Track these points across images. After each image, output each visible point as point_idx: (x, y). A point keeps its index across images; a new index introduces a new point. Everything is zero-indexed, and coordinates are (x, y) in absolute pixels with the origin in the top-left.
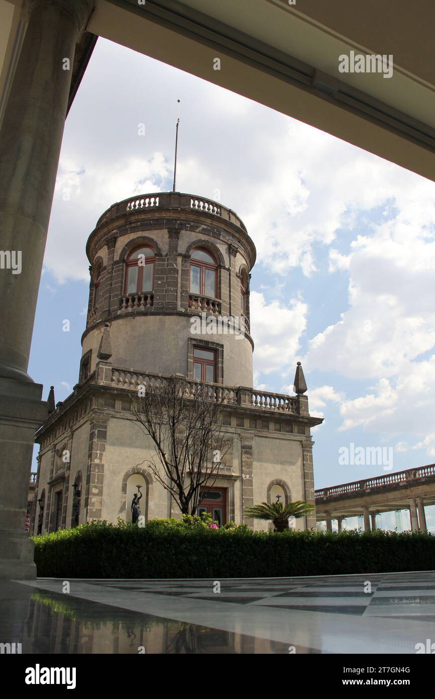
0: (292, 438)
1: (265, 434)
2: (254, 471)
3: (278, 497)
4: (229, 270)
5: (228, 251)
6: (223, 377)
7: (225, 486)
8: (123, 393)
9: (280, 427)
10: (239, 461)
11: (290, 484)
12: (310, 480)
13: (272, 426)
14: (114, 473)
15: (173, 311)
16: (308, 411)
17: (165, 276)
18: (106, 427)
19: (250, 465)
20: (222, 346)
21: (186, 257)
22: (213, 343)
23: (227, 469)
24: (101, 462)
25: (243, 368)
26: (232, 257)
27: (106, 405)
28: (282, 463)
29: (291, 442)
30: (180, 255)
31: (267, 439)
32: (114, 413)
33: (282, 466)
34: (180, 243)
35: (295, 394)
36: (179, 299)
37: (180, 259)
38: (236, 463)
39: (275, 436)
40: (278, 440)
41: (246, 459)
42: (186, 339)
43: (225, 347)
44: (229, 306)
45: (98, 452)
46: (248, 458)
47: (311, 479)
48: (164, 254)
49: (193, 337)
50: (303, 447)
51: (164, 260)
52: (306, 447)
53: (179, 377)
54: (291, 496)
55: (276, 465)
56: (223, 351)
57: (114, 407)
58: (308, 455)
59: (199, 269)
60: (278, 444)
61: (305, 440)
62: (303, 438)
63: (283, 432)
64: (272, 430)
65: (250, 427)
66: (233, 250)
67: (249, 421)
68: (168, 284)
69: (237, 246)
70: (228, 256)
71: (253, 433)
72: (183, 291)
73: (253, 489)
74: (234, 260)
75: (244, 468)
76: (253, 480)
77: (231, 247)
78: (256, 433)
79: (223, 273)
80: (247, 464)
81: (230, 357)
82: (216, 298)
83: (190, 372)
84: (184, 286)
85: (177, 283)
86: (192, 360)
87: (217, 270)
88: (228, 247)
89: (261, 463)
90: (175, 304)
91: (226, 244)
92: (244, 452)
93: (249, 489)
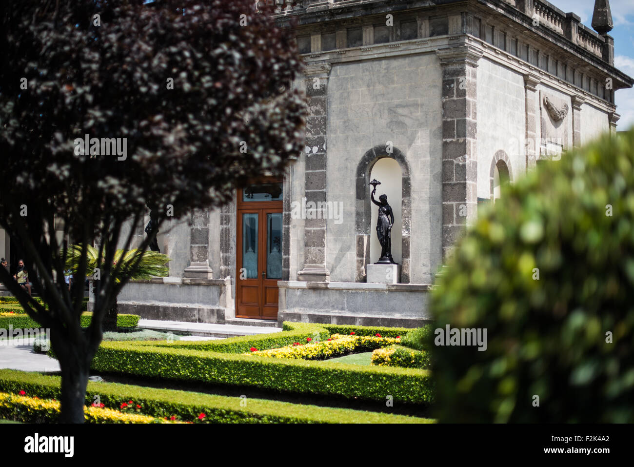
0: (414, 49)
1: (352, 55)
2: (330, 137)
12: (454, 140)
13: (368, 34)
29: (416, 58)
31: (361, 65)
39: (375, 54)
40: (384, 62)
47: (459, 136)
50: (442, 65)
52: (451, 63)
58: (454, 82)
60: (385, 69)
61: (447, 46)
62: (441, 43)
63: (393, 41)
64: (370, 44)
65: (322, 50)
67: (322, 37)
71: (328, 61)
73: (325, 173)
75: (308, 135)
76: (328, 155)
78: (335, 57)
80: (315, 126)
89: (346, 118)
92: (309, 103)
93: (316, 174)
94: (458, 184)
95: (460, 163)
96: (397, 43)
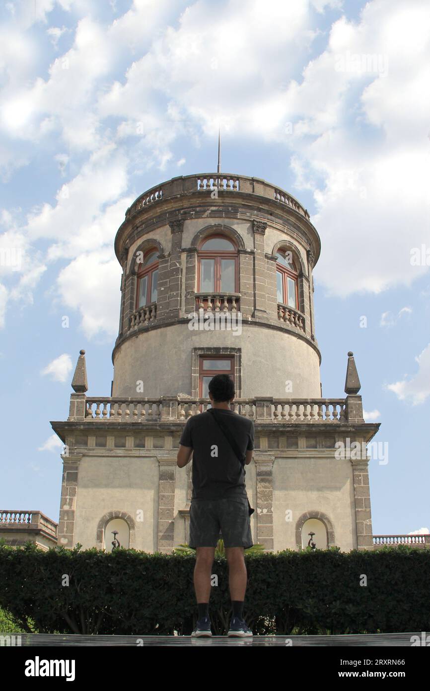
1: (291, 453)
2: (275, 503)
3: (312, 534)
4: (252, 253)
5: (251, 230)
6: (240, 389)
8: (91, 427)
9: (316, 442)
10: (253, 492)
11: (331, 516)
12: (364, 509)
13: (302, 442)
14: (87, 519)
15: (173, 320)
16: (361, 416)
17: (168, 280)
18: (77, 468)
19: (268, 497)
20: (239, 350)
21: (191, 251)
22: (226, 349)
24: (71, 508)
25: (278, 373)
26: (257, 236)
27: (77, 443)
28: (319, 489)
30: (184, 250)
31: (296, 460)
32: (86, 451)
33: (320, 492)
34: (184, 235)
35: (345, 396)
36: (183, 303)
37: (184, 256)
40: (312, 460)
41: (262, 489)
42: (190, 350)
43: (242, 351)
44: (253, 298)
45: (68, 497)
46: (265, 487)
47: (366, 507)
48: (166, 254)
49: (197, 347)
50: (352, 465)
51: (167, 262)
52: (359, 465)
53: (168, 399)
54: (333, 532)
55: (309, 493)
56: (240, 356)
57: (86, 444)
58: (360, 476)
59: (212, 261)
60: (314, 464)
63: (320, 448)
64: (304, 448)
65: (269, 447)
66: (259, 227)
67: (268, 440)
68: (171, 289)
69: (265, 221)
70: (252, 236)
71: (273, 455)
72: (188, 293)
73: (272, 526)
74: (261, 239)
75: (259, 501)
76: (274, 515)
77: (254, 224)
78: (278, 453)
79: (244, 259)
80: (265, 496)
81: (253, 361)
82: (235, 292)
83: (195, 389)
84: (189, 287)
85: (181, 285)
86: (198, 375)
87: (237, 257)
88: (253, 226)
89: (286, 492)
90: (178, 311)
91: (248, 222)
92: (259, 480)
93: (266, 527)
94: (367, 536)
95: (368, 524)
96: (323, 449)
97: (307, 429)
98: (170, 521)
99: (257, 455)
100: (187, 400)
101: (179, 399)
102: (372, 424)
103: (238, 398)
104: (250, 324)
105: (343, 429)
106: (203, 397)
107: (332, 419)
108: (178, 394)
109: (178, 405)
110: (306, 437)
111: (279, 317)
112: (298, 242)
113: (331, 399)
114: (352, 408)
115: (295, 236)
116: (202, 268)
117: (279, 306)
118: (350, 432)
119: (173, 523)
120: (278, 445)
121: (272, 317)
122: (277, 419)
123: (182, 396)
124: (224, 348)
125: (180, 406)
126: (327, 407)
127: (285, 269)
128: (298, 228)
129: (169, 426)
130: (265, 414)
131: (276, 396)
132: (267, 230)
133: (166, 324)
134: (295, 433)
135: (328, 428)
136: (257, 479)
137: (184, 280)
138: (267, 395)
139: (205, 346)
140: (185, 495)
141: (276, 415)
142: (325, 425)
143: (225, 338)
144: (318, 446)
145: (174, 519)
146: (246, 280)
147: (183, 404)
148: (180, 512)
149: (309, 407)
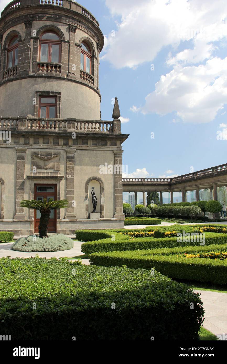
0: (106, 149)
1: (84, 147)
2: (75, 172)
3: (93, 188)
4: (68, 42)
5: (68, 30)
6: (60, 113)
7: (54, 183)
9: (97, 142)
10: (65, 166)
11: (103, 179)
12: (119, 176)
13: (90, 142)
15: (26, 76)
16: (120, 130)
17: (23, 54)
19: (72, 169)
20: (60, 93)
21: (36, 39)
22: (53, 92)
23: (55, 173)
25: (79, 106)
26: (72, 33)
29: (106, 151)
30: (32, 38)
31: (87, 151)
34: (33, 29)
35: (112, 119)
36: (31, 67)
37: (32, 41)
38: (62, 167)
39: (92, 148)
40: (95, 151)
41: (69, 165)
42: (34, 92)
43: (61, 94)
44: (68, 66)
46: (71, 164)
48: (23, 39)
49: (38, 91)
50: (114, 155)
51: (23, 44)
52: (117, 154)
53: (22, 118)
54: (103, 187)
55: (93, 167)
56: (60, 97)
58: (118, 160)
59: (47, 45)
60: (95, 153)
61: (116, 150)
62: (114, 148)
64: (91, 145)
65: (73, 144)
66: (72, 28)
67: (73, 141)
68: (25, 59)
69: (76, 25)
70: (68, 33)
71: (75, 148)
72: (34, 62)
73: (74, 184)
74: (73, 35)
75: (68, 171)
76: (75, 178)
77: (70, 27)
78: (78, 147)
79: (64, 45)
80: (70, 169)
81: (67, 99)
82: (59, 63)
83: (36, 113)
84: (35, 58)
85: (30, 57)
86: (38, 105)
87: (61, 44)
88: (69, 27)
89: (81, 167)
90: (28, 71)
91: (67, 25)
92: (68, 161)
93: (71, 184)
94: (120, 189)
95: (120, 183)
96: (100, 146)
97: (93, 136)
98: (22, 181)
99: (67, 148)
100: (32, 119)
101: (27, 118)
102: (125, 135)
103: (58, 118)
104: (66, 80)
105: (111, 136)
106: (41, 117)
107: (105, 131)
108: (28, 115)
109: (27, 121)
110: (92, 140)
111: (81, 77)
112: (93, 38)
113: (105, 121)
114: (115, 126)
115: (91, 35)
116: (42, 48)
117: (81, 71)
118: (114, 138)
119: (24, 182)
120: (78, 143)
121: (78, 77)
122: (78, 130)
123: (30, 116)
124: (52, 92)
125: (28, 122)
126: (103, 125)
127: (85, 52)
128: (93, 31)
129: (22, 132)
130: (72, 127)
131: (78, 118)
132: (77, 31)
133: (22, 77)
134: (86, 138)
135: (103, 136)
136: (67, 160)
137: (32, 55)
138: (74, 117)
139: (42, 90)
140: (30, 168)
141: (77, 128)
142: (102, 134)
143: (52, 87)
144: (98, 145)
145: (24, 180)
146: (64, 56)
147: (29, 121)
148: (28, 176)
149: (94, 124)
